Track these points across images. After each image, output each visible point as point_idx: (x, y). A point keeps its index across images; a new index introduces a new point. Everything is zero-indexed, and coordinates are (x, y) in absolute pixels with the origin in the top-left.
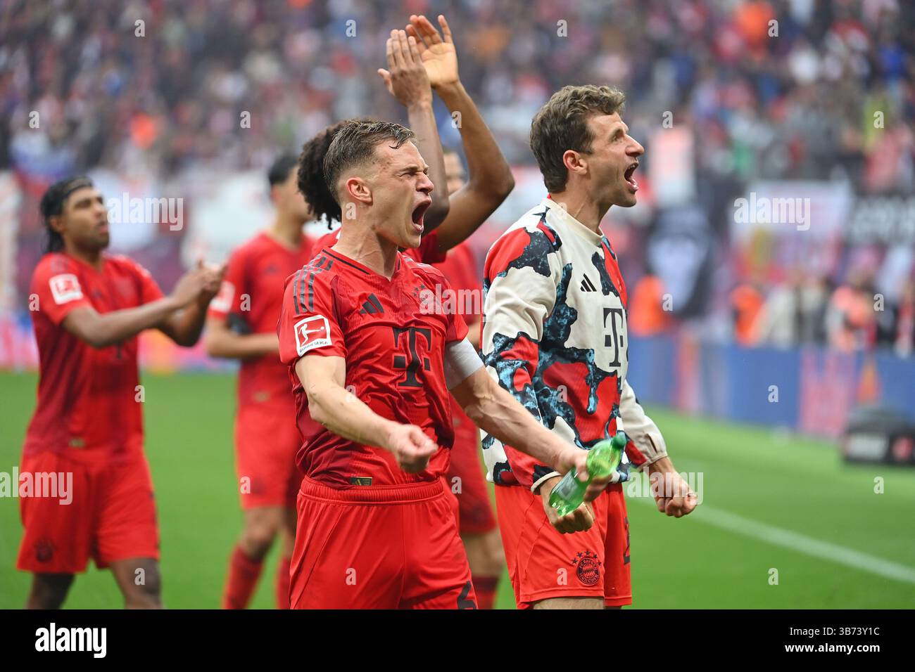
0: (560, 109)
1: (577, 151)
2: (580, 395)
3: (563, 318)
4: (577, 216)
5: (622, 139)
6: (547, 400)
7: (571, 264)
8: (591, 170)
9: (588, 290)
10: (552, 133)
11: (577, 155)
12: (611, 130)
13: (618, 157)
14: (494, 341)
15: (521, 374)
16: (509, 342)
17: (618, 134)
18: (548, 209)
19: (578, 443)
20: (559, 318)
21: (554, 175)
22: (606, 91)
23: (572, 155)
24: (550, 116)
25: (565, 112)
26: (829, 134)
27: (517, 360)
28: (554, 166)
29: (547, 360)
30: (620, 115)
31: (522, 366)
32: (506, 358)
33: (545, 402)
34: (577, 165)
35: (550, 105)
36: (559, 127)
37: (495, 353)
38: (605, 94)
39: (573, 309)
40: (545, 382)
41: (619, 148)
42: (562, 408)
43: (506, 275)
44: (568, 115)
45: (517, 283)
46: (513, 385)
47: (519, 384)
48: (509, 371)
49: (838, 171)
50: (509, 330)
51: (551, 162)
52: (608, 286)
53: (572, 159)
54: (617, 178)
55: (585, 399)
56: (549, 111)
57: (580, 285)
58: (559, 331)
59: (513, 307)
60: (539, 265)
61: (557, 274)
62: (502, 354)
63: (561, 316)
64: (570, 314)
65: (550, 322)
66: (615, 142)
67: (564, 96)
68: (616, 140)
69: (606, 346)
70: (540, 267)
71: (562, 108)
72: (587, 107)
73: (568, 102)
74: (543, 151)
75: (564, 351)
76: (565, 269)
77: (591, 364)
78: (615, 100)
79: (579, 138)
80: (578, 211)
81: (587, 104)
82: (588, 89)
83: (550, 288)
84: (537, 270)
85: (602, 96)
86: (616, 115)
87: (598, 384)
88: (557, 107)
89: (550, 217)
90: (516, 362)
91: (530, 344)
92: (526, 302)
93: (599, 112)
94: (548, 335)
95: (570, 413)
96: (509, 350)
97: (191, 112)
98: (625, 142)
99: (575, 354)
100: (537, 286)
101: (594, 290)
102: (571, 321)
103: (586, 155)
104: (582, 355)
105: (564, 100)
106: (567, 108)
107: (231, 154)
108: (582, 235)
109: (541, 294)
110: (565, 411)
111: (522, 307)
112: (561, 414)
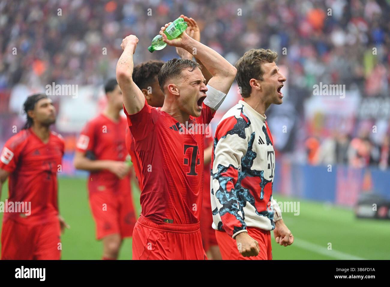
0: (248, 60)
1: (256, 79)
2: (257, 191)
3: (251, 157)
4: (256, 109)
5: (276, 74)
6: (242, 194)
7: (254, 132)
8: (262, 88)
9: (262, 144)
10: (245, 71)
11: (256, 81)
12: (272, 70)
13: (274, 82)
14: (218, 168)
15: (230, 184)
16: (225, 169)
17: (275, 72)
18: (243, 106)
19: (257, 212)
20: (248, 157)
21: (245, 89)
22: (269, 52)
23: (254, 81)
24: (244, 63)
25: (251, 61)
26: (349, 69)
27: (228, 177)
28: (245, 85)
29: (243, 175)
30: (275, 62)
31: (231, 180)
32: (223, 176)
33: (241, 195)
34: (256, 86)
35: (244, 57)
36: (248, 68)
37: (218, 173)
38: (269, 53)
39: (255, 152)
40: (241, 185)
41: (275, 78)
42: (249, 197)
43: (226, 137)
44: (253, 62)
45: (231, 141)
46: (226, 189)
47: (228, 188)
48: (225, 182)
49: (354, 86)
50: (225, 163)
51: (244, 84)
52: (269, 141)
53: (254, 83)
54: (274, 92)
55: (259, 193)
56: (243, 60)
57: (258, 141)
58: (249, 162)
59: (228, 153)
60: (241, 133)
61: (249, 137)
62: (222, 174)
63: (250, 156)
64: (254, 155)
65: (244, 158)
66: (273, 75)
67: (250, 53)
68: (274, 74)
69: (268, 169)
70: (241, 134)
71: (250, 59)
72: (261, 59)
73: (253, 57)
74: (241, 79)
75: (251, 171)
76: (252, 134)
77: (262, 177)
78: (273, 56)
79: (257, 73)
80: (256, 106)
81: (261, 58)
82: (261, 51)
83: (245, 144)
84: (240, 136)
85: (268, 54)
86: (274, 63)
87: (264, 186)
88: (248, 59)
89: (245, 110)
90: (228, 178)
91: (234, 170)
92: (234, 151)
93: (267, 62)
94: (244, 164)
95: (253, 199)
96: (225, 172)
97: (61, 58)
98: (278, 75)
99: (255, 173)
100: (239, 143)
101: (264, 143)
102: (254, 158)
103: (260, 81)
104: (258, 174)
105: (250, 56)
106: (252, 59)
107: (79, 78)
108: (258, 118)
109: (241, 147)
110: (251, 199)
111: (232, 153)
112: (249, 200)
